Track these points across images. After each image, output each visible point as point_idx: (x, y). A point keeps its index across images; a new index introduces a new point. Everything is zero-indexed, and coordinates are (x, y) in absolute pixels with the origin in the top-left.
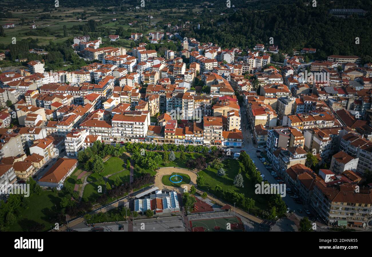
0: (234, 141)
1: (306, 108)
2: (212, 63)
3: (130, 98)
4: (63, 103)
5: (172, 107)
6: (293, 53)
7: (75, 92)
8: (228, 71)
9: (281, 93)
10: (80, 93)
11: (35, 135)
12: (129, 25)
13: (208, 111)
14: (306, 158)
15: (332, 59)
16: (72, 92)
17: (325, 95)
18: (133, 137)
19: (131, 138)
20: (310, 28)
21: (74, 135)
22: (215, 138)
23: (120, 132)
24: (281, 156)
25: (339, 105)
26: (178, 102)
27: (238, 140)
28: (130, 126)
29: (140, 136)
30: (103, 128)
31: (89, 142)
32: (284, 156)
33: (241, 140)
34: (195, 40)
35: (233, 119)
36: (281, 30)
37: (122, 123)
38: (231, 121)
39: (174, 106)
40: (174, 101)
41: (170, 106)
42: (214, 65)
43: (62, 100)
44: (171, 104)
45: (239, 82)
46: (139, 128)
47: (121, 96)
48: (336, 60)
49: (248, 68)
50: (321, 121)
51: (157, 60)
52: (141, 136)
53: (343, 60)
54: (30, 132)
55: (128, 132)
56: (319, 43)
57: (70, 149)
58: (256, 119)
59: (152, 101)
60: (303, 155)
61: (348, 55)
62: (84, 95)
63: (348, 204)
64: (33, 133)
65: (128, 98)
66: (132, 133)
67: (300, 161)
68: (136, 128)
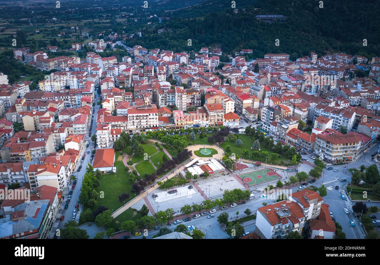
0: (233, 121)
1: (273, 93)
2: (174, 65)
3: (124, 98)
4: (58, 108)
5: (164, 102)
6: (235, 54)
7: (63, 98)
8: (193, 71)
9: (249, 84)
10: (67, 98)
11: (60, 134)
12: (58, 36)
13: (198, 102)
14: (298, 124)
15: (268, 57)
16: (60, 98)
17: (282, 83)
18: (147, 128)
19: (146, 129)
20: (245, 32)
21: (104, 128)
22: (218, 120)
23: (135, 124)
24: (279, 125)
25: (295, 89)
26: (169, 97)
27: (236, 120)
28: (145, 118)
29: (153, 126)
30: (120, 123)
31: (115, 134)
32: (282, 124)
33: (238, 120)
34: (141, 47)
35: (228, 104)
36: (221, 34)
37: (137, 116)
38: (227, 105)
39: (165, 101)
40: (165, 96)
41: (162, 101)
42: (176, 66)
43: (57, 105)
44: (163, 99)
45: (210, 78)
46: (153, 118)
47: (116, 97)
48: (272, 58)
49: (206, 67)
50: (293, 100)
51: (123, 65)
52: (155, 126)
53: (277, 57)
54: (55, 131)
55: (144, 123)
56: (255, 44)
57: (102, 141)
58: (244, 103)
59: (147, 98)
60: (295, 122)
61: (279, 53)
62: (72, 99)
63: (344, 145)
64: (59, 132)
65: (122, 98)
66: (147, 124)
67: (295, 126)
68: (150, 119)
